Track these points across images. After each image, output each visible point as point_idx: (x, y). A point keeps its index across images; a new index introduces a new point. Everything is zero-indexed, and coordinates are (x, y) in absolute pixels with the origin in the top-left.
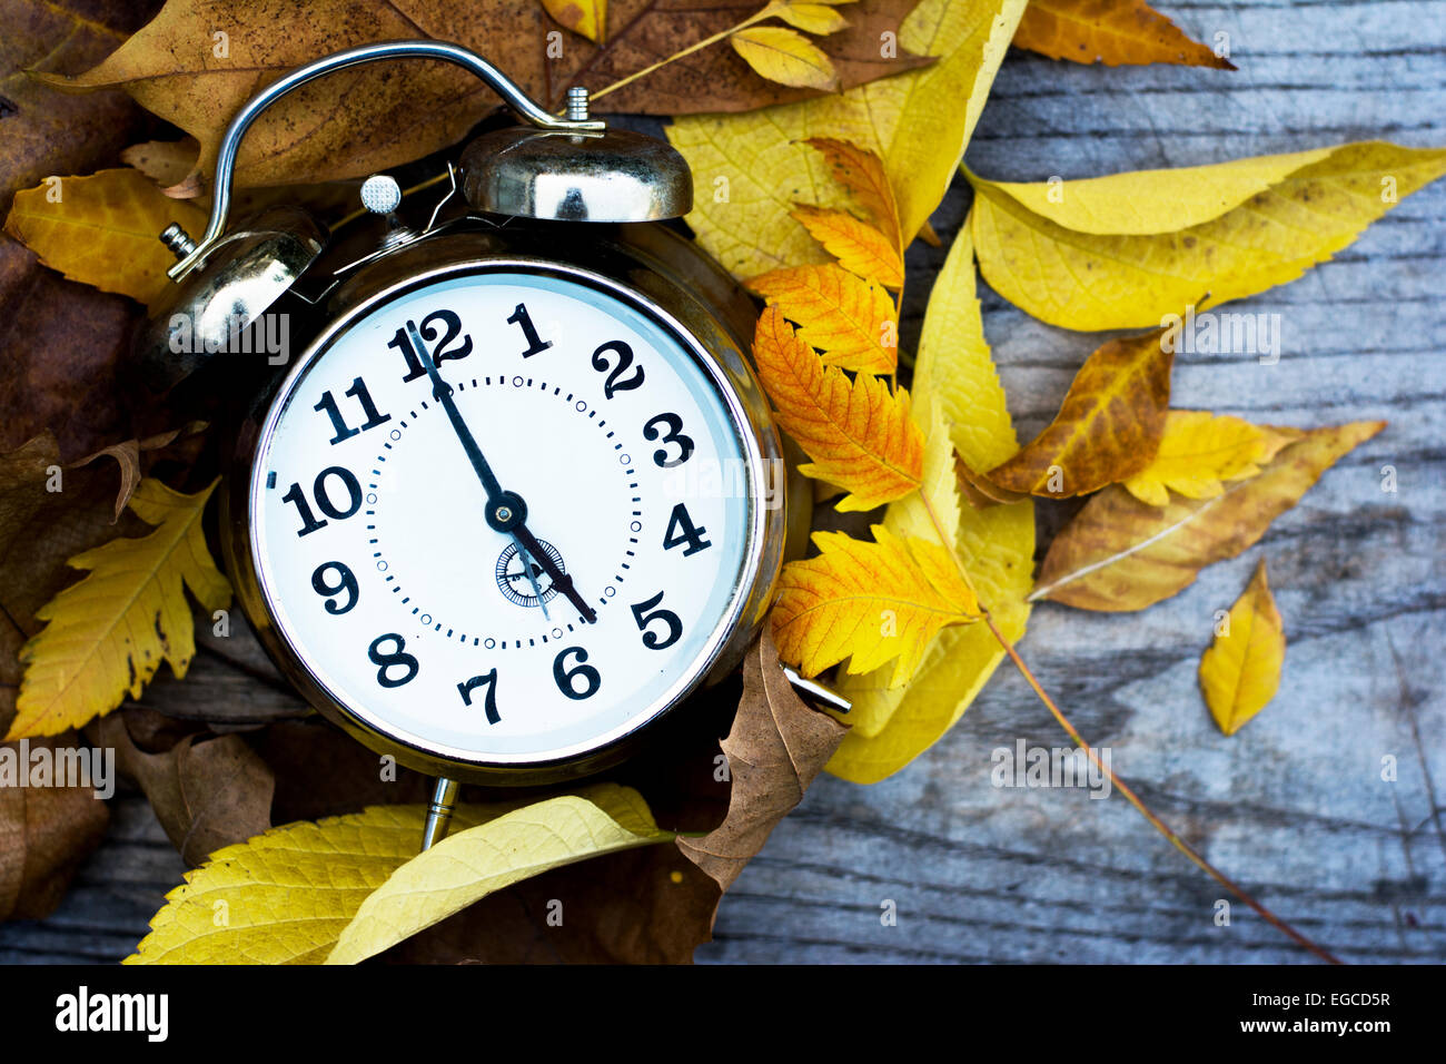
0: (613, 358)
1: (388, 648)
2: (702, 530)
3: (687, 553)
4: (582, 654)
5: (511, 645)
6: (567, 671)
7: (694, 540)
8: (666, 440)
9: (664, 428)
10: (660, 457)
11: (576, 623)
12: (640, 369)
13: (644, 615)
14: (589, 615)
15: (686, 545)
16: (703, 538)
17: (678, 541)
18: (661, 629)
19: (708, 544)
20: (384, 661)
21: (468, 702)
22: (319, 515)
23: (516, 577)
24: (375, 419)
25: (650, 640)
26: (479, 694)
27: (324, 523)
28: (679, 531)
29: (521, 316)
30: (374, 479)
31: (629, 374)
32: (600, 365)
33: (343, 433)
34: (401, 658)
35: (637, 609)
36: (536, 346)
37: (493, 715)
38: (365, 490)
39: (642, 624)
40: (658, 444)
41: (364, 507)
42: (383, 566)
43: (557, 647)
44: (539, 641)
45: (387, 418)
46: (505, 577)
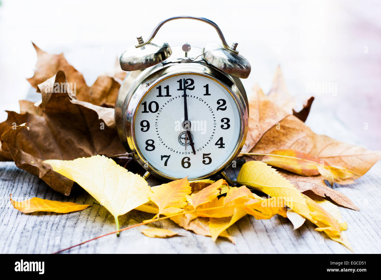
0: (222, 102)
1: (150, 142)
2: (224, 144)
3: (219, 147)
4: (189, 159)
5: (176, 152)
6: (185, 161)
7: (222, 145)
8: (225, 123)
9: (225, 121)
10: (222, 126)
11: (191, 153)
12: (226, 107)
13: (205, 156)
14: (194, 152)
15: (220, 146)
16: (224, 146)
17: (219, 144)
18: (207, 161)
19: (224, 147)
20: (148, 145)
21: (162, 160)
22: (148, 110)
23: (182, 138)
24: (168, 95)
25: (204, 162)
26: (165, 159)
27: (148, 112)
28: (219, 143)
29: (207, 87)
30: (162, 107)
31: (223, 107)
32: (218, 103)
33: (160, 95)
34: (152, 145)
35: (204, 155)
36: (207, 94)
37: (166, 164)
38: (160, 109)
39: (204, 158)
40: (223, 124)
41: (158, 112)
42: (156, 125)
43: (185, 156)
44: (181, 153)
45: (171, 96)
46: (180, 137)
